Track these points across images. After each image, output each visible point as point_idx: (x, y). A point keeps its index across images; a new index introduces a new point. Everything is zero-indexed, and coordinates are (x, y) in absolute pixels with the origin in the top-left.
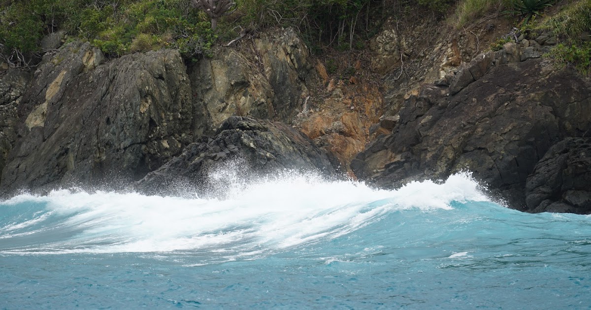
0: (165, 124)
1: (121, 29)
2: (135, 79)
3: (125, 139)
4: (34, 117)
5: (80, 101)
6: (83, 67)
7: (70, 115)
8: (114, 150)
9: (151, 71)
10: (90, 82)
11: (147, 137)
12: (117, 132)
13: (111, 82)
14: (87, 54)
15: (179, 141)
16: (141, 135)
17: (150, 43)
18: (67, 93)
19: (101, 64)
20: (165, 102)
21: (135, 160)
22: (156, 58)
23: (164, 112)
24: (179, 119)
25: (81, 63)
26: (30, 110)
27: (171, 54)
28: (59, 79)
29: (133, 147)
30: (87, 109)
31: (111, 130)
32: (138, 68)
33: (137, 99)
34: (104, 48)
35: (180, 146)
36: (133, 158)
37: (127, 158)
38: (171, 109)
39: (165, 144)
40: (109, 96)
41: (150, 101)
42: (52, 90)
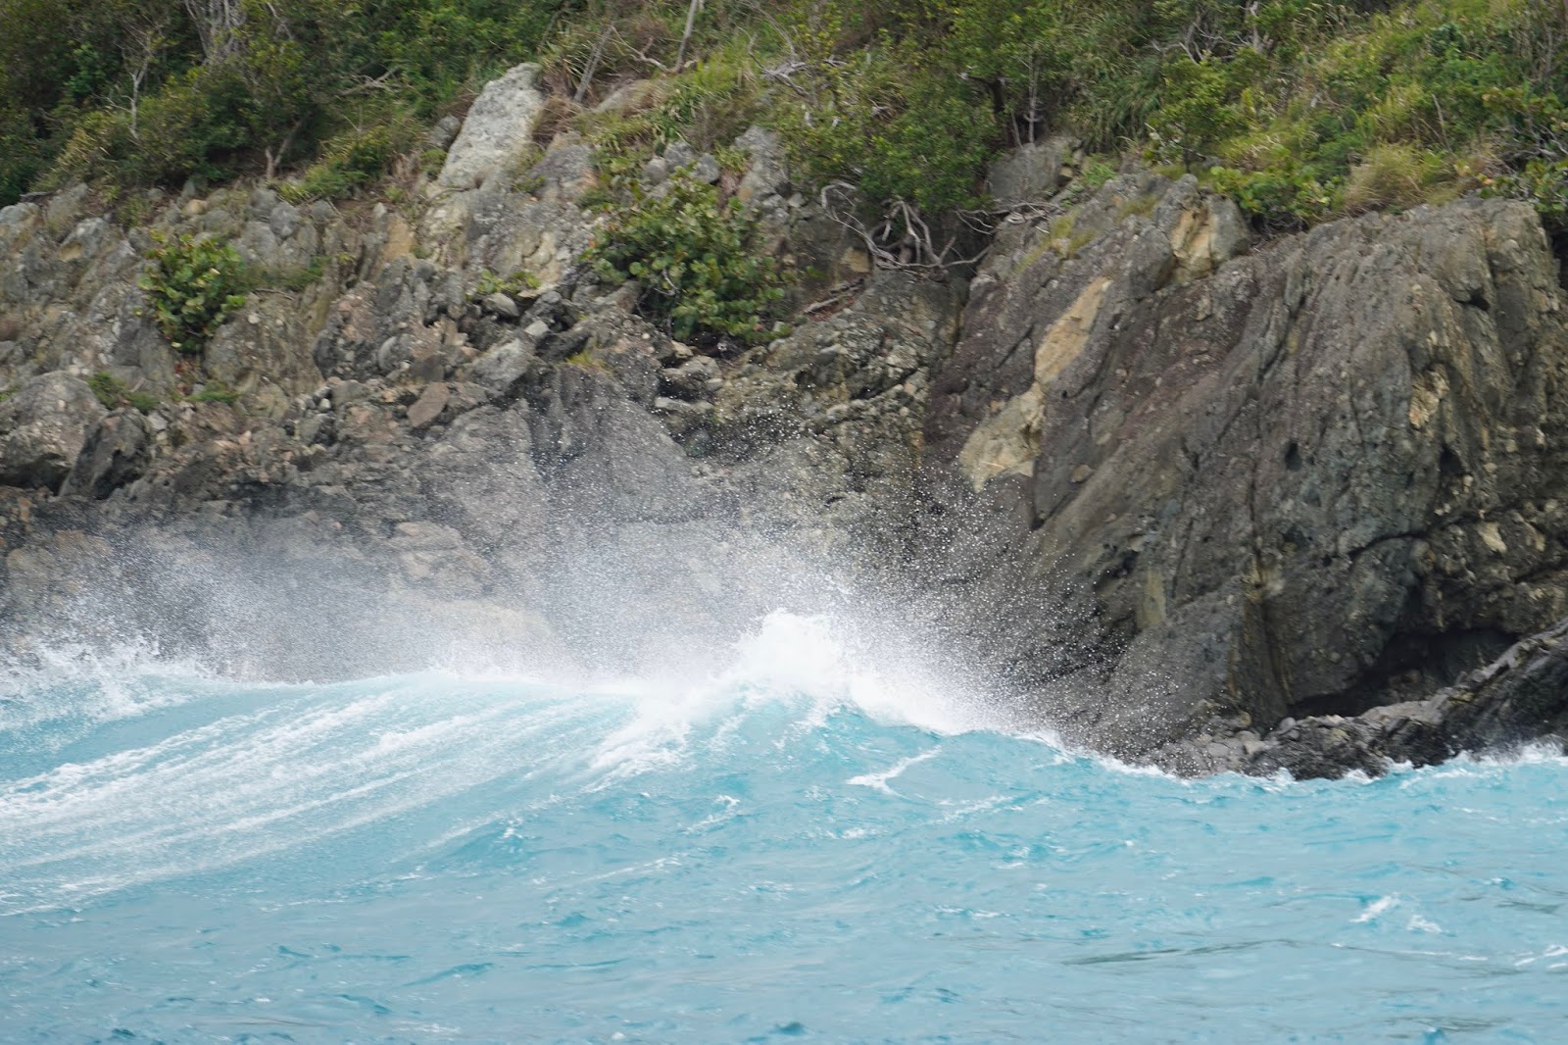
0: (1491, 467)
1: (1302, 129)
2: (1391, 305)
3: (1354, 520)
4: (992, 443)
5: (1170, 383)
6: (1170, 266)
7: (1132, 435)
8: (1315, 557)
9: (1444, 279)
10: (1201, 316)
11: (1429, 513)
12: (1325, 495)
13: (1293, 316)
14: (1187, 220)
15: (1540, 528)
16: (1413, 504)
17: (1413, 178)
18: (1115, 358)
19: (1238, 251)
20: (1491, 389)
21: (1390, 594)
22: (1460, 231)
23: (1487, 422)
24: (1539, 449)
25: (1166, 250)
26: (971, 417)
27: (1510, 218)
28: (1086, 305)
29: (1384, 548)
30: (1208, 414)
31: (1304, 488)
32: (1399, 268)
33: (1400, 378)
34: (1249, 195)
35: (1540, 546)
36: (1381, 586)
37: (1362, 587)
38: (1510, 414)
39: (1492, 539)
40: (1289, 367)
41: (1442, 385)
42: (1058, 349)
